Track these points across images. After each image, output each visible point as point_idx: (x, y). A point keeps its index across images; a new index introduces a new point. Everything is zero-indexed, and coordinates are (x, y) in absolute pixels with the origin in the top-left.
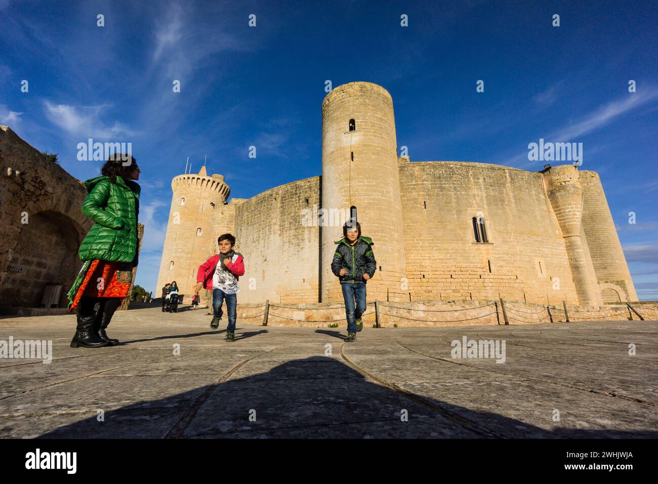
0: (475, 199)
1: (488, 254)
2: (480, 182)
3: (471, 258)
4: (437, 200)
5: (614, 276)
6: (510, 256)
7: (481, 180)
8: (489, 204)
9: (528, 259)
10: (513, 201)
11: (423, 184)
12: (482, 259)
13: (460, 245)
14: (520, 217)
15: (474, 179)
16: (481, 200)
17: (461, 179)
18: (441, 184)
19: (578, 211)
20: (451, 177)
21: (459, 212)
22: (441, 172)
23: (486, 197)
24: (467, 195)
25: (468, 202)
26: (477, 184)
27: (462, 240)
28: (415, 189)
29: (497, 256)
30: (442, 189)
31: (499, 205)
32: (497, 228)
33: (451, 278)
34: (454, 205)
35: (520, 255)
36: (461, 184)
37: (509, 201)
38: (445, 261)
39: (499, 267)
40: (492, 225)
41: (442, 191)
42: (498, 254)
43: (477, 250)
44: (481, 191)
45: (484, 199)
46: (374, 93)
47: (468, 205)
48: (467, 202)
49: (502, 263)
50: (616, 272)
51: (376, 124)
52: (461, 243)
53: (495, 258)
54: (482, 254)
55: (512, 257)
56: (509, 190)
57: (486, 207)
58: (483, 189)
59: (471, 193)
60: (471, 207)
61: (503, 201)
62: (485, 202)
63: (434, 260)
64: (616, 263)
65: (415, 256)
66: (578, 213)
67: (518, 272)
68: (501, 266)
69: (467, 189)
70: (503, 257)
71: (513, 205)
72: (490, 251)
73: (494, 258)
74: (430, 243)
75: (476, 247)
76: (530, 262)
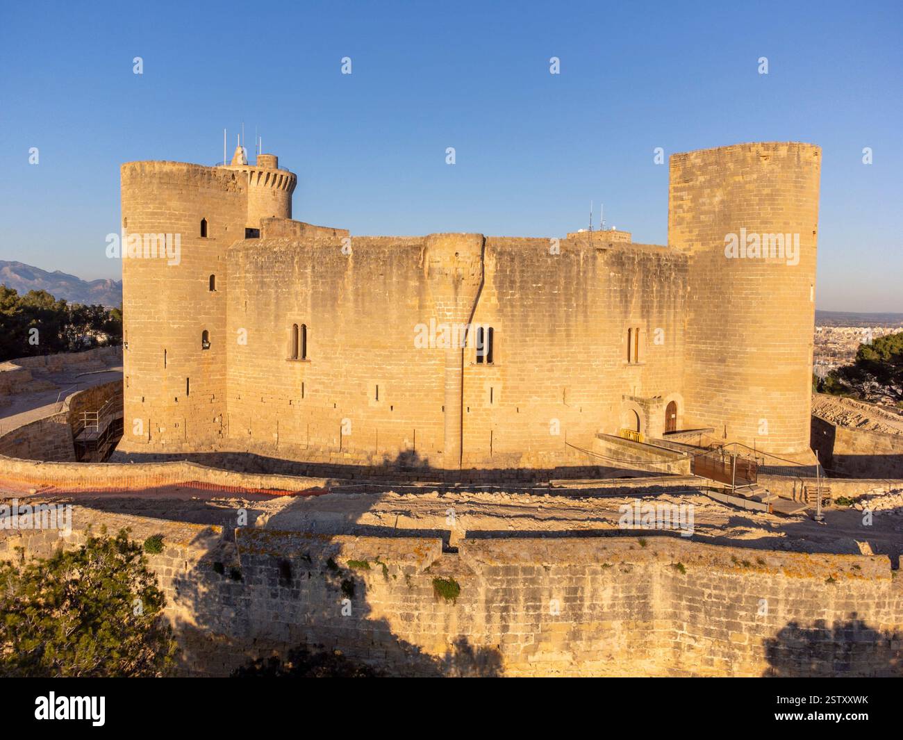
0: (297, 299)
1: (303, 374)
2: (306, 273)
3: (283, 378)
4: (257, 299)
5: (733, 379)
6: (331, 377)
7: (309, 270)
8: (314, 306)
9: (357, 382)
10: (351, 297)
11: (245, 276)
12: (295, 381)
13: (274, 361)
14: (358, 322)
15: (299, 268)
16: (305, 300)
17: (285, 269)
18: (262, 277)
19: (449, 310)
20: (273, 267)
21: (277, 317)
22: (263, 260)
23: (312, 294)
24: (289, 293)
25: (289, 303)
26: (302, 275)
27: (276, 355)
28: (237, 283)
29: (314, 378)
30: (263, 284)
31: (328, 305)
32: (320, 339)
33: (262, 401)
34: (273, 307)
35: (346, 376)
36: (283, 277)
37: (345, 299)
38: (258, 380)
39: (313, 391)
40: (313, 336)
41: (262, 287)
42: (314, 375)
43: (291, 368)
44: (306, 286)
45: (309, 299)
46: (146, 176)
47: (288, 307)
48: (287, 304)
49: (319, 387)
50: (740, 370)
51: (146, 223)
52: (275, 359)
53: (311, 379)
54: (295, 373)
55: (334, 378)
56: (348, 282)
57: (309, 310)
58: (310, 283)
59: (293, 291)
60: (291, 310)
61: (335, 299)
62: (309, 302)
63: (248, 378)
64: (744, 353)
65: (234, 372)
66: (448, 314)
67: (338, 399)
68: (317, 391)
69: (289, 284)
70: (320, 379)
71: (351, 305)
72: (306, 371)
73: (309, 381)
74: (246, 357)
75: (290, 365)
76: (360, 385)
